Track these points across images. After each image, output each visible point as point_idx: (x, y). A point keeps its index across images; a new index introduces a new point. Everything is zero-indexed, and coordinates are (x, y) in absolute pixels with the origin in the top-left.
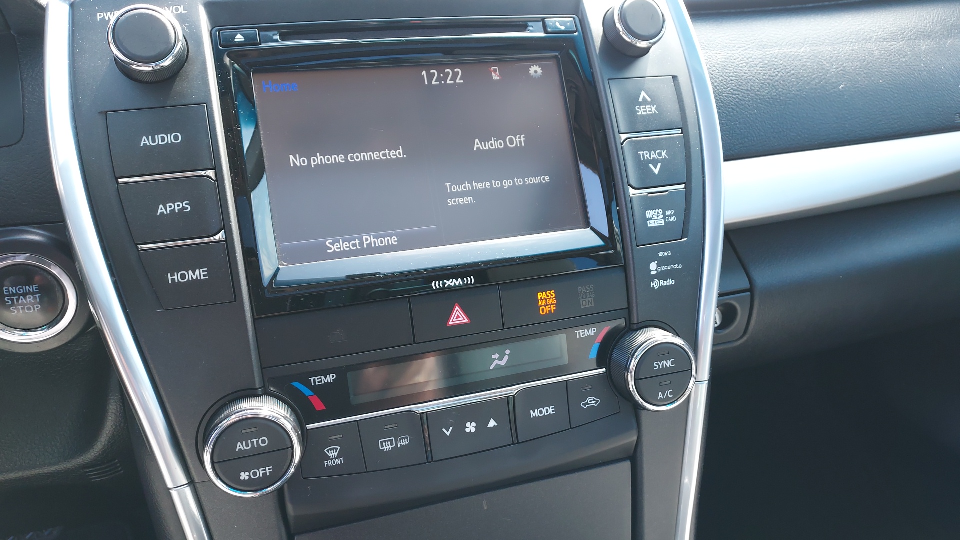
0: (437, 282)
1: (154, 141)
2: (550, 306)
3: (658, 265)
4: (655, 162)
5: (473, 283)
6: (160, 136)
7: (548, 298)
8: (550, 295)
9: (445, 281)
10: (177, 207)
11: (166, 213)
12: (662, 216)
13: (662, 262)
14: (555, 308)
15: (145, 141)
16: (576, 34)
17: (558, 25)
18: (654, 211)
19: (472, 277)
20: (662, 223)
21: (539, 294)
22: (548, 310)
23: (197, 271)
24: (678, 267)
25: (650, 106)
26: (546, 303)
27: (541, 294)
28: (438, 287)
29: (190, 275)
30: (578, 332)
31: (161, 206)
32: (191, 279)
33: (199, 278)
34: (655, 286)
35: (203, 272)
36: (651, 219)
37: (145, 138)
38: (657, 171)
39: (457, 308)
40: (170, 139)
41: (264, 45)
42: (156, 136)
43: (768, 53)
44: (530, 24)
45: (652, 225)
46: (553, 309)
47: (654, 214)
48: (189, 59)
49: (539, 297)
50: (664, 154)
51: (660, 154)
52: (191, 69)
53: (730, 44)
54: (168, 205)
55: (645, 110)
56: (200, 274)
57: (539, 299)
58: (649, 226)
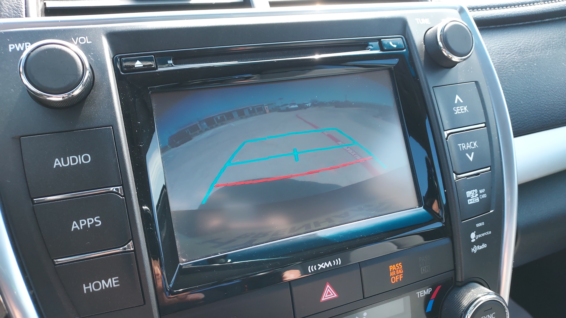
0: (312, 266)
1: (66, 162)
2: (398, 276)
3: (476, 234)
4: (469, 151)
5: (340, 264)
6: (71, 157)
7: (397, 269)
8: (398, 267)
9: (319, 265)
10: (89, 222)
11: (79, 229)
12: (477, 195)
13: (479, 231)
14: (402, 277)
15: (58, 163)
16: (405, 50)
17: (391, 43)
18: (472, 191)
19: (339, 259)
20: (478, 200)
21: (390, 267)
22: (397, 278)
23: (110, 280)
24: (489, 233)
25: (462, 107)
26: (396, 273)
27: (392, 266)
28: (313, 270)
29: (103, 284)
30: (418, 293)
31: (74, 222)
32: (104, 288)
33: (111, 286)
34: (474, 251)
35: (115, 280)
36: (470, 198)
37: (57, 160)
38: (471, 159)
39: (328, 286)
40: (80, 159)
41: (160, 69)
42: (68, 158)
43: (525, 57)
44: (370, 43)
45: (471, 203)
46: (401, 277)
47: (472, 193)
48: (95, 85)
49: (391, 269)
50: (475, 144)
51: (473, 145)
52: (98, 94)
53: (500, 52)
54: (81, 221)
55: (459, 110)
56: (112, 282)
57: (391, 271)
58: (469, 203)
